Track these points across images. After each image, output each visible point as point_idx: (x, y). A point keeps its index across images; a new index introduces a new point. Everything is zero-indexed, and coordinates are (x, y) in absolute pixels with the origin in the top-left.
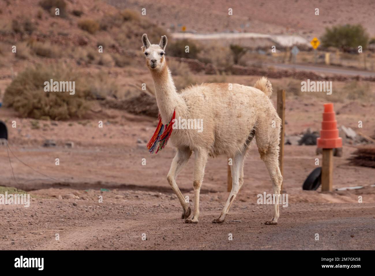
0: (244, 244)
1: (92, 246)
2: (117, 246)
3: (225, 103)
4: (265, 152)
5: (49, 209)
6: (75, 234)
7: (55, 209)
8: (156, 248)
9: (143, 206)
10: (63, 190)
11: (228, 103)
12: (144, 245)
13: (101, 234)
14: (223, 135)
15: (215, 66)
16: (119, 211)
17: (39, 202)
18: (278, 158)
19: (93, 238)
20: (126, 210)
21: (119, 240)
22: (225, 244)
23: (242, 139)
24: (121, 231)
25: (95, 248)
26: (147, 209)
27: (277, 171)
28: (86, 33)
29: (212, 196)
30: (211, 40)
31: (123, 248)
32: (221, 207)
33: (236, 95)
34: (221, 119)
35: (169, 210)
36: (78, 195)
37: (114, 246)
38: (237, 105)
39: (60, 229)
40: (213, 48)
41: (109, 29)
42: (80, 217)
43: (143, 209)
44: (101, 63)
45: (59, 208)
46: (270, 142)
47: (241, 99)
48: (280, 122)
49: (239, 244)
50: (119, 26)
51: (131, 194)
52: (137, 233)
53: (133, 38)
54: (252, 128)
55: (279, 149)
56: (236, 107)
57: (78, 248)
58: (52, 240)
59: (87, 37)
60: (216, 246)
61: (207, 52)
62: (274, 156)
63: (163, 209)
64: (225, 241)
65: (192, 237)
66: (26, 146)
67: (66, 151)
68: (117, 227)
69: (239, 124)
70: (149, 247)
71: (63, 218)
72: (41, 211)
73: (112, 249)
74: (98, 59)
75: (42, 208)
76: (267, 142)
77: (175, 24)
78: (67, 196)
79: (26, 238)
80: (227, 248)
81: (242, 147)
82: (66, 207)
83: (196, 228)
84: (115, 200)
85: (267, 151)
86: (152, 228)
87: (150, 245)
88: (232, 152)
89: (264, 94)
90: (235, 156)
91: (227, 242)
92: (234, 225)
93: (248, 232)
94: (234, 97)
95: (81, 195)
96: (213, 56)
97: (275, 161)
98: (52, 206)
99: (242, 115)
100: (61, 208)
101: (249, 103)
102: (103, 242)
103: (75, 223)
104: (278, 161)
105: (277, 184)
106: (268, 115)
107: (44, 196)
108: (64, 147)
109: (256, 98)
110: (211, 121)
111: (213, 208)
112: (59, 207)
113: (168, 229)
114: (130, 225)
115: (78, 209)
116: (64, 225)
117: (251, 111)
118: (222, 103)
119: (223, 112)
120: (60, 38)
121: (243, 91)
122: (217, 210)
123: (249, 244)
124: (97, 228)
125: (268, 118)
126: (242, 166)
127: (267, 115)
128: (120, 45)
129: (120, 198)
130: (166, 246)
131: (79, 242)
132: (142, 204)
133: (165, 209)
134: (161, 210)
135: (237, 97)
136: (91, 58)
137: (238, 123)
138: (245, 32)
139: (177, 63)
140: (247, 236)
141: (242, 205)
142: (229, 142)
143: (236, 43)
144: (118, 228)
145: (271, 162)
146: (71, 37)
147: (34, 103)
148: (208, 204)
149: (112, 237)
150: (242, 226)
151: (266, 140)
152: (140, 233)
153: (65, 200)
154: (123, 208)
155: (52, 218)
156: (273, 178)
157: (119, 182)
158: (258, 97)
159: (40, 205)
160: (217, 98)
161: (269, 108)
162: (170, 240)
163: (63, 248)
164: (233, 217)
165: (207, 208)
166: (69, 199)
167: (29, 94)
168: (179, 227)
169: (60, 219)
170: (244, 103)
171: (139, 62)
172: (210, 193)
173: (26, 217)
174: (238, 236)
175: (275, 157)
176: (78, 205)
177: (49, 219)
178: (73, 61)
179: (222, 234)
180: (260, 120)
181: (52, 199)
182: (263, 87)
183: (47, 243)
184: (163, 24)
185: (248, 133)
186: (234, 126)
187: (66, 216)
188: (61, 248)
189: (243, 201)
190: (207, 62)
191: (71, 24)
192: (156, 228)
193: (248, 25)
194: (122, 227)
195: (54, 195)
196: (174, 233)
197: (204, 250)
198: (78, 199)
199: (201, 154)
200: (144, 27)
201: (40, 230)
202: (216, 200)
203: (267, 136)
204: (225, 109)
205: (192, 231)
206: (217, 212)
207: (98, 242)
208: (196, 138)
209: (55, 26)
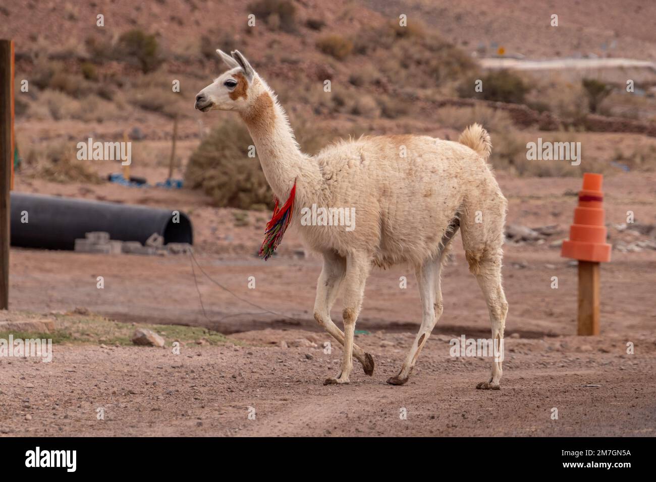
0: (604, 426)
1: (337, 429)
2: (382, 430)
3: (401, 170)
4: (478, 258)
5: (264, 365)
6: (309, 408)
7: (275, 365)
8: (449, 433)
9: (428, 359)
10: (289, 332)
11: (408, 172)
12: (428, 427)
13: (354, 409)
14: (397, 227)
15: (555, 116)
16: (385, 368)
17: (245, 352)
18: (500, 270)
19: (339, 415)
20: (397, 367)
21: (386, 419)
22: (570, 426)
23: (435, 235)
24: (388, 402)
25: (343, 433)
26: (435, 365)
27: (499, 293)
28: (330, 60)
29: (549, 342)
30: (550, 70)
31: (392, 434)
32: (566, 362)
33: (424, 156)
34: (393, 200)
35: (474, 367)
36: (315, 341)
37: (377, 428)
38: (423, 174)
39: (281, 400)
40: (553, 85)
41: (369, 52)
42: (317, 378)
43: (429, 365)
44: (356, 112)
45: (281, 364)
46: (487, 241)
47: (432, 164)
48: (506, 205)
49: (595, 426)
50: (387, 47)
51: (406, 339)
52: (416, 407)
53: (413, 68)
54: (453, 216)
55: (502, 254)
56: (422, 178)
57: (314, 432)
58: (268, 418)
59: (332, 66)
60: (555, 429)
61: (542, 91)
62: (493, 266)
63: (463, 366)
64: (571, 421)
65: (514, 413)
66: (225, 256)
67: (295, 265)
68: (382, 395)
69: (428, 209)
70: (438, 432)
71: (288, 381)
72: (250, 368)
73: (373, 435)
74: (350, 103)
75: (251, 363)
76: (481, 240)
77: (486, 42)
78: (296, 342)
79: (222, 414)
80: (574, 432)
81: (436, 248)
82: (294, 361)
83: (520, 397)
84: (380, 349)
85: (480, 258)
86: (443, 398)
87: (439, 427)
88: (417, 258)
89: (476, 154)
90: (423, 264)
91: (575, 422)
92: (588, 392)
93: (611, 405)
94: (419, 160)
95: (320, 341)
96: (552, 99)
97: (496, 275)
98: (269, 359)
99: (434, 193)
100: (285, 364)
101: (447, 170)
102: (357, 422)
103: (309, 389)
104: (500, 275)
105: (499, 317)
106: (484, 192)
107: (255, 343)
108: (291, 258)
109: (462, 162)
110: (373, 203)
111: (552, 364)
112: (282, 362)
113: (472, 400)
114: (406, 393)
115: (314, 365)
116: (289, 393)
117: (451, 186)
118: (395, 171)
119: (398, 186)
120: (285, 67)
121: (437, 149)
122: (559, 367)
123: (613, 426)
124: (348, 398)
125: (484, 197)
126: (438, 281)
127: (481, 191)
128: (390, 81)
129: (388, 345)
130: (467, 429)
131: (315, 423)
132: (426, 357)
133: (467, 366)
134: (460, 366)
135: (425, 161)
136: (339, 102)
137: (426, 207)
138: (609, 56)
139: (489, 111)
140: (610, 412)
141: (603, 359)
142: (409, 241)
143: (592, 77)
144: (384, 397)
145: (488, 277)
146: (304, 66)
147: (238, 181)
148: (543, 356)
149: (373, 414)
150: (601, 395)
151: (480, 236)
152: (422, 406)
153: (292, 349)
154: (394, 363)
155: (268, 381)
156: (492, 306)
157: (388, 318)
158: (465, 160)
159: (248, 358)
160: (386, 163)
161: (485, 180)
162: (475, 419)
163: (286, 431)
164: (586, 379)
165: (541, 364)
166: (299, 348)
167: (230, 165)
168: (490, 397)
169: (282, 382)
170: (438, 170)
171: (423, 109)
172: (546, 338)
173: (223, 378)
174: (594, 411)
175: (495, 268)
176: (314, 359)
177: (263, 382)
178: (308, 107)
179: (565, 408)
180: (470, 201)
181: (270, 349)
182: (475, 141)
183: (258, 423)
184: (465, 43)
185: (446, 225)
186: (418, 212)
187: (293, 376)
188: (283, 433)
189: (604, 351)
190: (542, 108)
191: (304, 43)
192: (451, 398)
193: (613, 45)
194: (391, 396)
195: (272, 341)
196: (481, 406)
197: (533, 436)
198: (315, 348)
199: (356, 262)
200: (431, 49)
201: (247, 401)
202: (558, 351)
203: (482, 230)
204: (402, 181)
205: (513, 403)
206: (558, 371)
207: (349, 422)
208: (345, 232)
209: (276, 46)
